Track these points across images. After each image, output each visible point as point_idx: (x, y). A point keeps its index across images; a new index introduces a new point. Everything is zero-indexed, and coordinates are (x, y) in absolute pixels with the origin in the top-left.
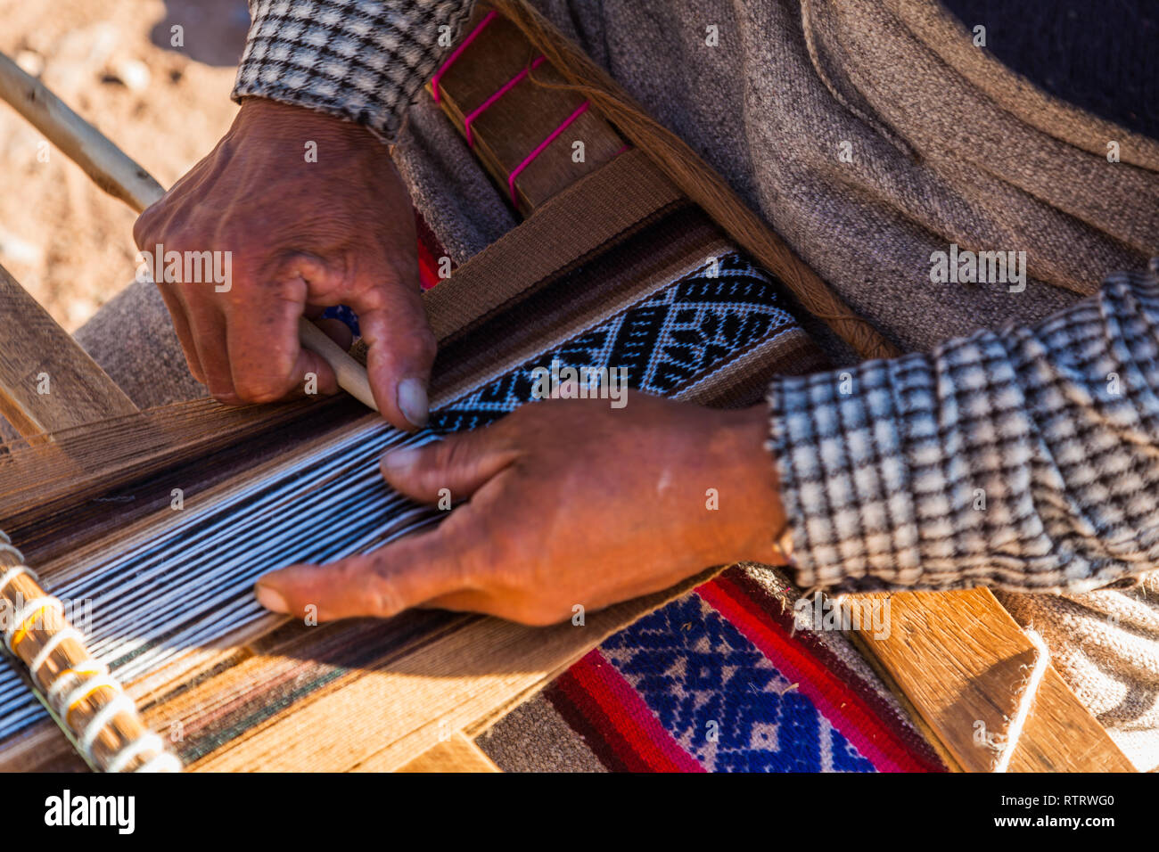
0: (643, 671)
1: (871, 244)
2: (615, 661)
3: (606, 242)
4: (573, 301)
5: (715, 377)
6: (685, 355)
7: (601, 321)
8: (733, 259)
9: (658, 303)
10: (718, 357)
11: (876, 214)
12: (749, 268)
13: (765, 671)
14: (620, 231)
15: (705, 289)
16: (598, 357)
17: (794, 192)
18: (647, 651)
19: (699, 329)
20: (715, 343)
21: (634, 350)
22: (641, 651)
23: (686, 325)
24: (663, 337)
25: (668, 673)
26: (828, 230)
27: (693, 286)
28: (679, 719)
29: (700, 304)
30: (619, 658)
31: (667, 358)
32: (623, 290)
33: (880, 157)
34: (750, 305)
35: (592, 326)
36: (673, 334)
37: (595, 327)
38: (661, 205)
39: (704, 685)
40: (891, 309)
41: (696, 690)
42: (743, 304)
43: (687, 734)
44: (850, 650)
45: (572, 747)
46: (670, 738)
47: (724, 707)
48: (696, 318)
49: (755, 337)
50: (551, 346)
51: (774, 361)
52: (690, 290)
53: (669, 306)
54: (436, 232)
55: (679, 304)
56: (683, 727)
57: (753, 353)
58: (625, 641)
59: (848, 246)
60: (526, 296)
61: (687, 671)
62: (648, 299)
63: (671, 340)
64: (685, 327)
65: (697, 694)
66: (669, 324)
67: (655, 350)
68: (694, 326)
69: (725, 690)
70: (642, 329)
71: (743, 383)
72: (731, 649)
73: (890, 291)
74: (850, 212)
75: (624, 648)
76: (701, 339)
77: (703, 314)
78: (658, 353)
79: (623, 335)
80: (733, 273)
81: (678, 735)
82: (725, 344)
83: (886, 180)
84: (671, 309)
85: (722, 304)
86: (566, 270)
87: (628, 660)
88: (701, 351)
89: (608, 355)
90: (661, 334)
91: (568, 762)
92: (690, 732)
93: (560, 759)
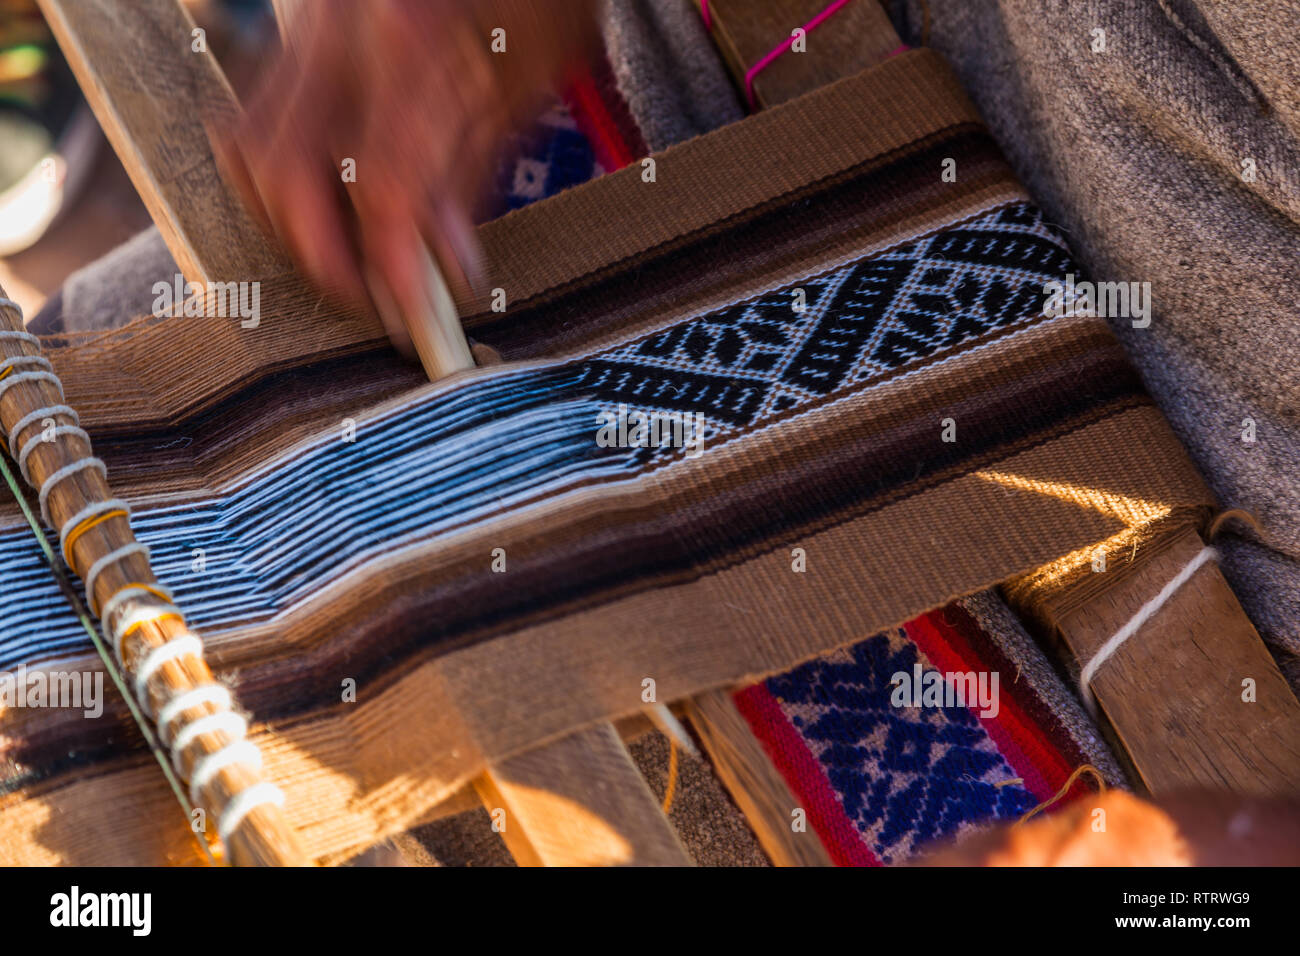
0: (831, 737)
1: (1194, 214)
2: (797, 720)
3: (851, 169)
4: (790, 242)
5: (962, 360)
6: (927, 326)
7: (822, 271)
8: (1016, 210)
9: (902, 256)
10: (971, 334)
11: (1207, 176)
12: (1037, 223)
13: (986, 755)
14: (871, 156)
15: (970, 245)
16: (806, 316)
17: (1104, 133)
18: (840, 710)
19: (950, 295)
20: (969, 315)
21: (857, 312)
22: (833, 710)
23: (934, 288)
24: (900, 300)
25: (862, 743)
26: (1140, 189)
27: (954, 240)
28: (867, 806)
29: (960, 264)
30: (804, 717)
31: (900, 327)
32: (860, 235)
33: (1213, 102)
34: (1028, 273)
35: (808, 276)
36: (915, 298)
37: (812, 279)
38: (933, 130)
39: (905, 765)
40: (1214, 304)
41: (895, 769)
42: (1018, 271)
43: (874, 828)
44: (1098, 741)
45: (727, 826)
46: (852, 830)
47: (926, 797)
48: (949, 282)
49: (1027, 315)
50: (749, 296)
51: (1048, 349)
52: (949, 245)
53: (917, 261)
54: (642, 128)
55: (930, 261)
56: (871, 818)
57: (1020, 336)
58: (814, 694)
59: (1164, 214)
60: (730, 225)
61: (887, 743)
62: (888, 251)
63: (911, 305)
64: (933, 290)
65: (895, 775)
66: (912, 285)
67: (886, 315)
68: (946, 291)
69: (931, 774)
70: (872, 286)
71: (999, 371)
72: (947, 721)
73: (1213, 281)
74: (1173, 169)
75: (811, 705)
76: (951, 308)
77: (960, 278)
78: (889, 319)
79: (846, 292)
80: (1012, 228)
81: (863, 828)
82: (984, 319)
83: (1217, 133)
84: (918, 266)
85: (989, 267)
86: (791, 198)
87: (815, 720)
88: (948, 323)
89: (821, 315)
90: (898, 297)
91: (718, 844)
92: (880, 824)
93: (709, 840)
